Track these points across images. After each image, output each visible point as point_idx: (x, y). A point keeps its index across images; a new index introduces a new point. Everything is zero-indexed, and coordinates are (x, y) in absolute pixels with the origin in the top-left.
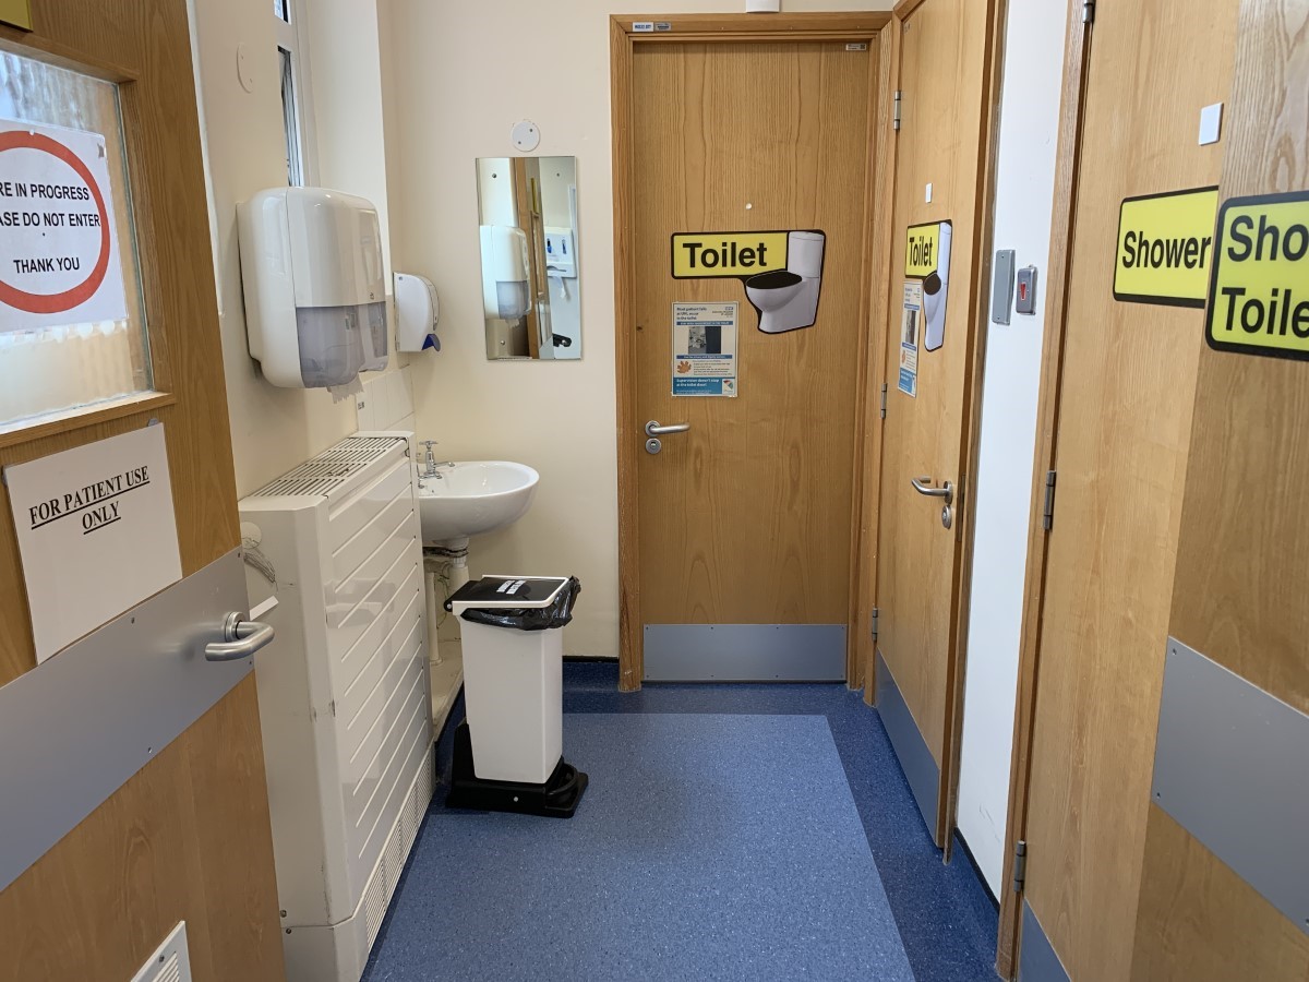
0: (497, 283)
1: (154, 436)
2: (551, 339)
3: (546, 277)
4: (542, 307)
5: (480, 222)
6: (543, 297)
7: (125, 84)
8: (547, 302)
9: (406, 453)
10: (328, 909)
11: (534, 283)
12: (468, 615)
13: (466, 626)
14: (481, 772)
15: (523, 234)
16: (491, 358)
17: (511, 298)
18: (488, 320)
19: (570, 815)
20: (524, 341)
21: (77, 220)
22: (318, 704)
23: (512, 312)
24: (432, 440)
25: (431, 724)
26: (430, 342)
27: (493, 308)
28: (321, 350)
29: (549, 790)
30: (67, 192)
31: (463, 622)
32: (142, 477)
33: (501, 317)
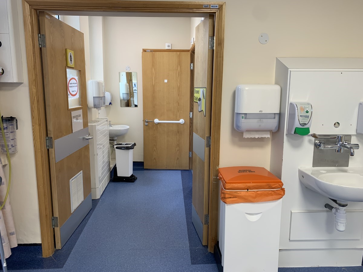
0: (123, 93)
1: (81, 111)
2: (134, 105)
3: (133, 92)
4: (132, 99)
5: (120, 82)
6: (132, 96)
7: (80, 71)
8: (133, 98)
9: (107, 121)
10: (95, 186)
11: (131, 93)
12: (117, 148)
13: (116, 150)
14: (119, 175)
15: (128, 84)
16: (121, 107)
17: (125, 96)
18: (121, 101)
19: (134, 182)
20: (128, 104)
21: (76, 86)
22: (95, 153)
23: (125, 99)
24: (110, 121)
25: (110, 168)
26: (110, 104)
27: (122, 98)
28: (97, 103)
29: (130, 178)
30: (75, 83)
31: (116, 149)
32: (80, 116)
33: (123, 100)
